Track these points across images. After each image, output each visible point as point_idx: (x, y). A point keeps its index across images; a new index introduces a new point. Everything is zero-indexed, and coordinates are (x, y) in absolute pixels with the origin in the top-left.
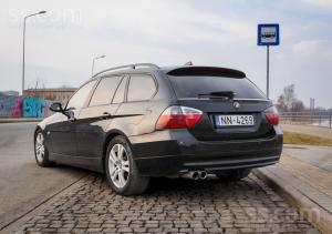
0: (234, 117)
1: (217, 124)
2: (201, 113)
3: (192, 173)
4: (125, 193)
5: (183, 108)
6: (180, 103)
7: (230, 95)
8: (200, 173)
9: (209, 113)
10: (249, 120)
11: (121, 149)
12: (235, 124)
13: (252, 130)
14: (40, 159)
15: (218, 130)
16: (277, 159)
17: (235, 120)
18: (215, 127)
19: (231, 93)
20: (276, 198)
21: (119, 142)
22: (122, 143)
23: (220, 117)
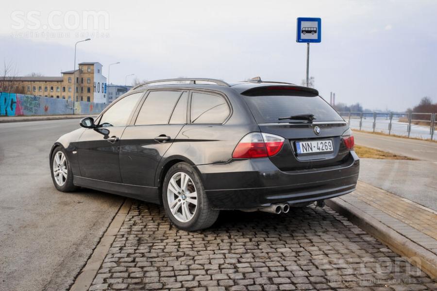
0: (314, 143)
1: (298, 152)
2: (282, 140)
3: (274, 207)
4: (190, 228)
5: (264, 135)
6: (261, 130)
7: (309, 118)
8: (283, 206)
9: (290, 140)
10: (327, 146)
11: (185, 178)
12: (315, 150)
13: (331, 157)
14: (61, 183)
15: (299, 159)
16: (353, 187)
17: (316, 146)
18: (297, 155)
19: (311, 116)
20: (357, 230)
21: (182, 170)
22: (187, 172)
23: (301, 143)
